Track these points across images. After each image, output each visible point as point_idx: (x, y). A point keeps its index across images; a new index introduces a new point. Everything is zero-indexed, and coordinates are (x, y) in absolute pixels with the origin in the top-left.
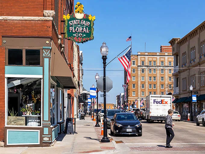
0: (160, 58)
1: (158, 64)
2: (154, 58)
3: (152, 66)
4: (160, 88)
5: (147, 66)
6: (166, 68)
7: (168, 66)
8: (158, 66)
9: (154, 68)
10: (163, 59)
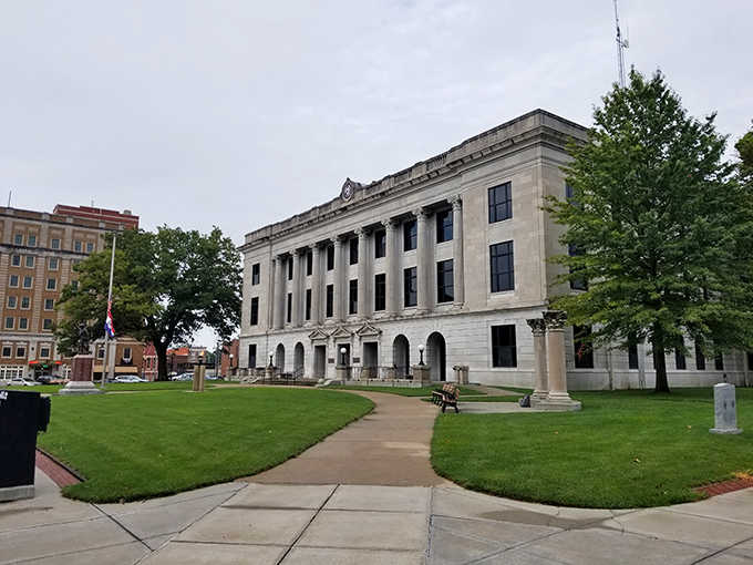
0: (50, 228)
1: (43, 245)
2: (32, 226)
3: (23, 248)
4: (42, 307)
5: (9, 246)
6: (65, 256)
7: (72, 253)
8: (42, 249)
9: (30, 252)
10: (59, 233)
